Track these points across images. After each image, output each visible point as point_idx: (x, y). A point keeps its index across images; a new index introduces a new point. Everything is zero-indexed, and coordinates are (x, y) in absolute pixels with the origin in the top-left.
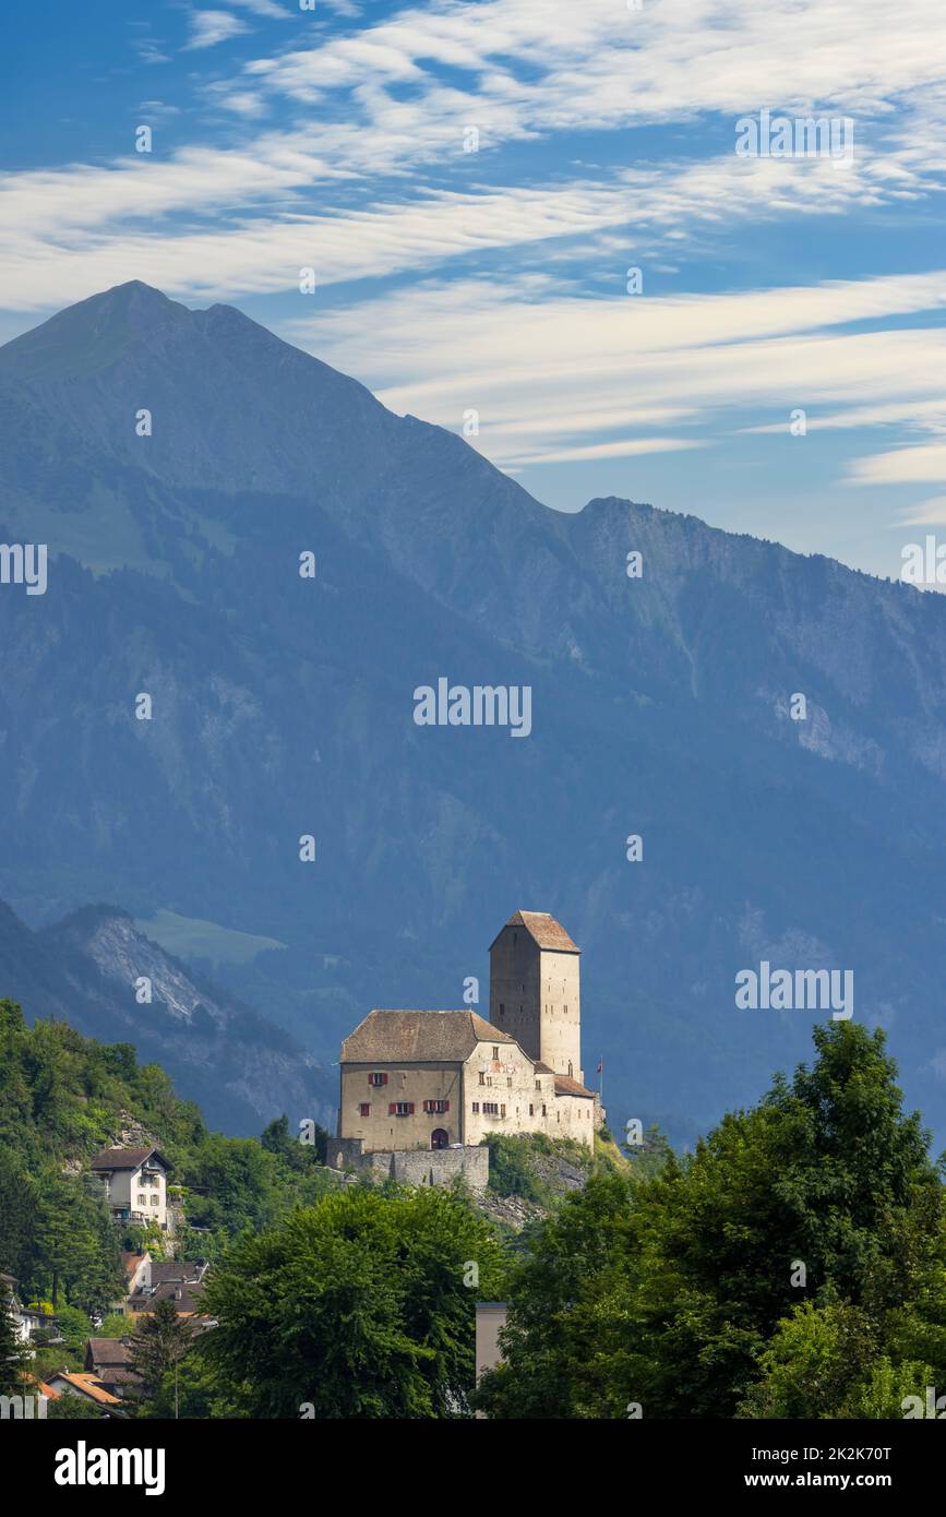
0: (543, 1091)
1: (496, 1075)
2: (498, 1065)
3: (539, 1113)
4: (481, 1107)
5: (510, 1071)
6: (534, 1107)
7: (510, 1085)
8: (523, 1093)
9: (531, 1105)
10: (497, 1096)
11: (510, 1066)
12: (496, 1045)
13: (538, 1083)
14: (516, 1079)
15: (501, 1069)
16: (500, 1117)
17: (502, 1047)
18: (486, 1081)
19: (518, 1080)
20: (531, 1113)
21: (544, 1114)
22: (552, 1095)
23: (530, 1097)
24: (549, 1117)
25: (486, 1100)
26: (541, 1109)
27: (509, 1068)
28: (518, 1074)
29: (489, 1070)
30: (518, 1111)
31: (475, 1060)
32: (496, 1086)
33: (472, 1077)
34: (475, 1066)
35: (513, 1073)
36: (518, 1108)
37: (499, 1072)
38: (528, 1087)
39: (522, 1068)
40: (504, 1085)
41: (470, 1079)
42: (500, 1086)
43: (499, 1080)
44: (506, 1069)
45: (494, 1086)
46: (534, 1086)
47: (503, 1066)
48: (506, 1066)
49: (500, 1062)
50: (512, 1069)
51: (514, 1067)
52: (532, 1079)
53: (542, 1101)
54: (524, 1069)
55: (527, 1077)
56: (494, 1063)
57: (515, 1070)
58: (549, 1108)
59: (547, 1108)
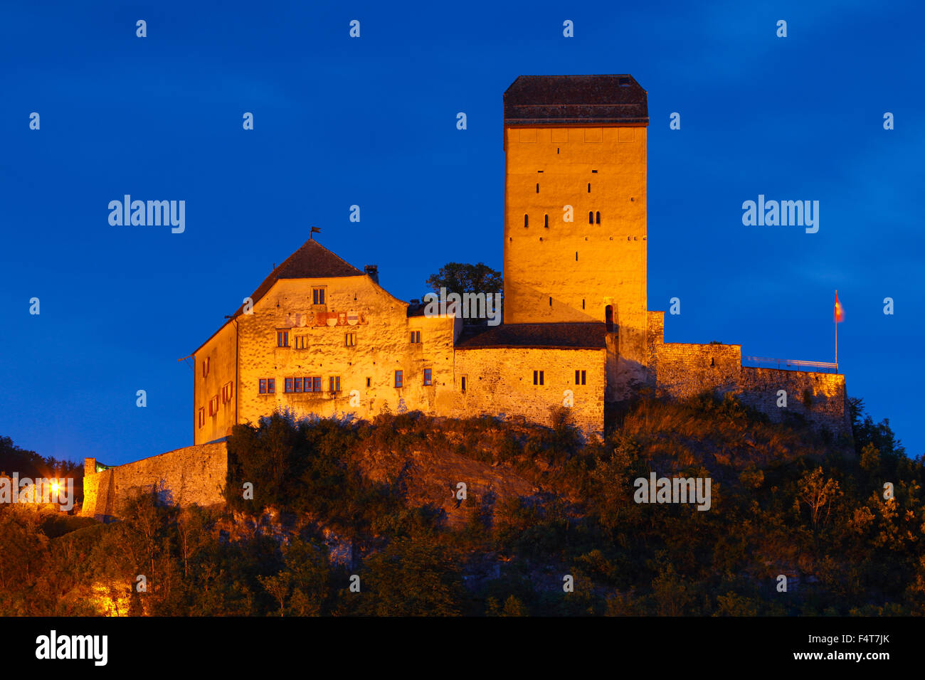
0: (425, 346)
2: (322, 318)
3: (414, 383)
4: (279, 386)
5: (353, 323)
6: (404, 375)
7: (350, 344)
8: (381, 354)
9: (398, 373)
10: (321, 366)
11: (350, 314)
12: (319, 282)
13: (415, 338)
14: (366, 336)
15: (332, 322)
16: (325, 396)
17: (333, 284)
18: (291, 342)
19: (371, 333)
20: (399, 384)
21: (427, 381)
22: (445, 352)
23: (397, 360)
24: (439, 388)
25: (292, 371)
26: (420, 377)
27: (351, 318)
28: (371, 325)
29: (303, 325)
30: (369, 385)
31: (267, 312)
32: (319, 347)
33: (259, 340)
34: (267, 322)
35: (358, 324)
36: (369, 380)
37: (327, 325)
38: (392, 342)
39: (378, 314)
40: (337, 345)
41: (254, 342)
42: (327, 347)
43: (324, 338)
44: (342, 320)
45: (312, 349)
46: (407, 341)
47: (335, 314)
48: (342, 316)
49: (329, 310)
50: (356, 318)
51: (362, 316)
52: (403, 329)
53: (421, 363)
54: (384, 315)
55: (391, 328)
56: (315, 312)
57: (363, 320)
58: (439, 372)
59: (434, 372)
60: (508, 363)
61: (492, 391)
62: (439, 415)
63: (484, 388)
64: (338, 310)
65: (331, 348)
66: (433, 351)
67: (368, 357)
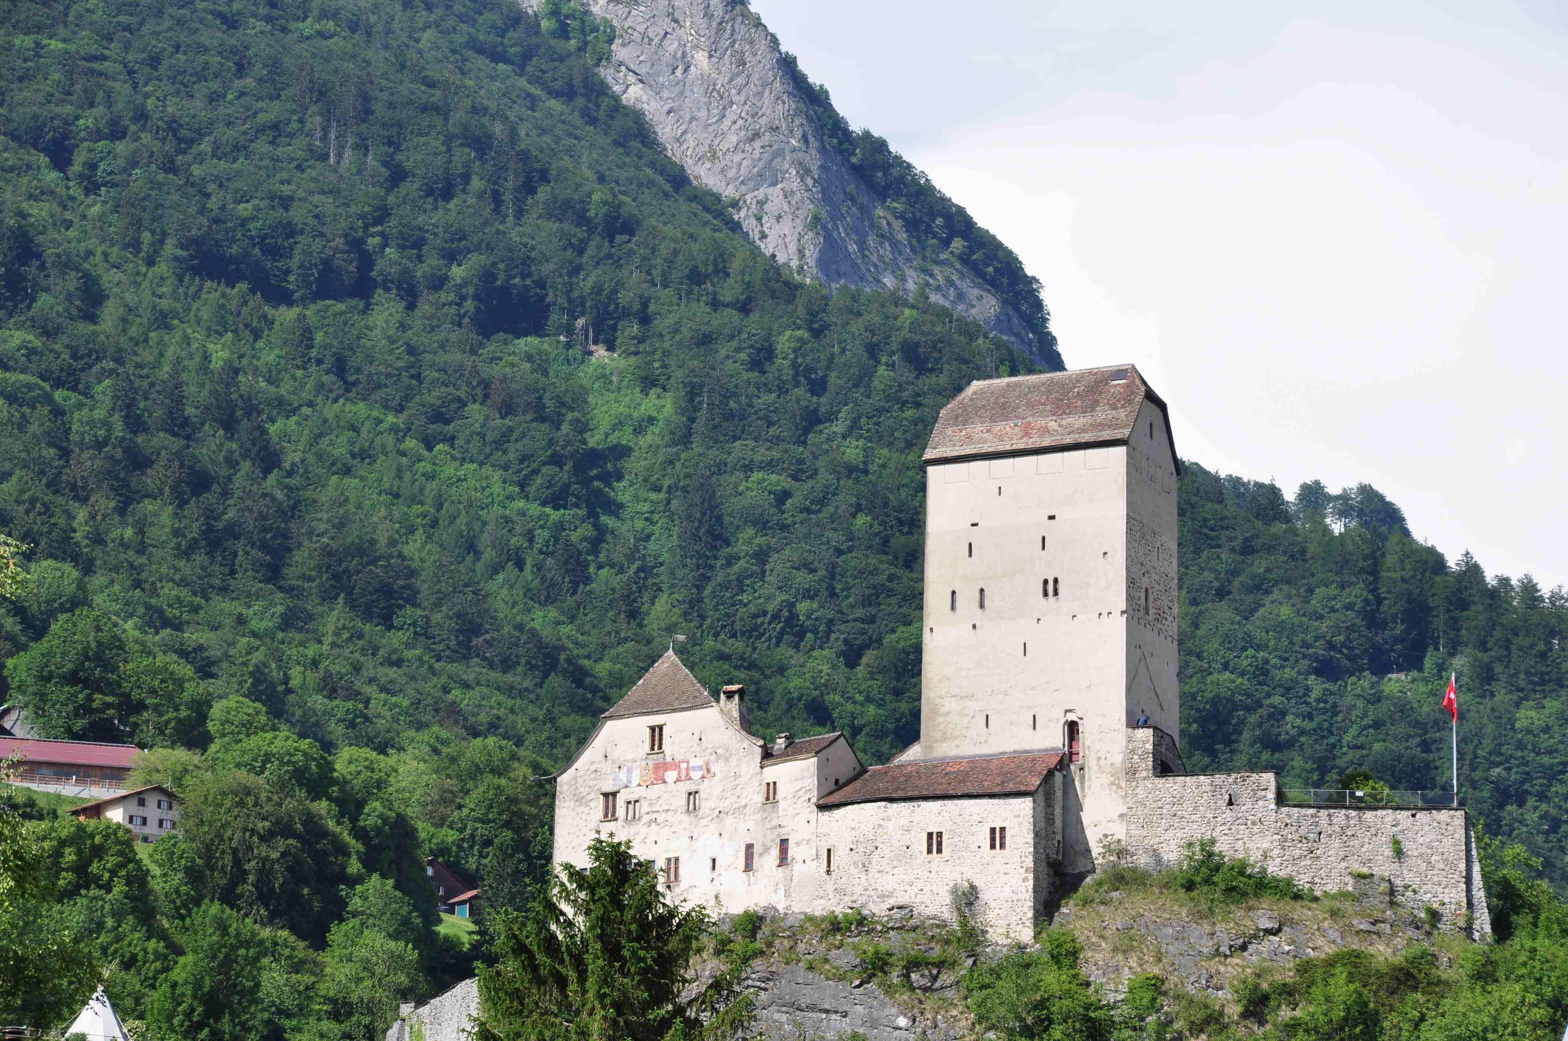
0: (782, 805)
1: (657, 789)
2: (660, 769)
3: (768, 862)
5: (697, 776)
6: (756, 850)
7: (693, 808)
8: (729, 821)
9: (749, 847)
10: (656, 844)
11: (694, 762)
12: (655, 720)
13: (771, 793)
14: (712, 794)
15: (671, 776)
17: (672, 722)
18: (620, 812)
19: (717, 791)
20: (749, 866)
21: (783, 858)
22: (805, 812)
23: (748, 828)
24: (798, 869)
26: (775, 852)
27: (694, 768)
28: (718, 776)
29: (635, 783)
30: (714, 868)
31: (593, 767)
32: (653, 816)
33: (582, 809)
34: (591, 783)
35: (703, 777)
36: (714, 860)
37: (665, 782)
38: (743, 802)
39: (727, 760)
40: (675, 811)
41: (574, 814)
42: (664, 815)
43: (661, 802)
44: (684, 773)
45: (645, 819)
46: (761, 798)
47: (676, 765)
48: (684, 766)
49: (669, 759)
50: (700, 768)
51: (707, 764)
52: (756, 783)
53: (776, 832)
54: (733, 762)
55: (741, 781)
56: (651, 764)
57: (708, 771)
58: (798, 844)
59: (791, 845)
60: (890, 825)
61: (866, 868)
62: (797, 910)
63: (855, 864)
64: (678, 758)
65: (668, 816)
66: (791, 812)
67: (713, 825)
